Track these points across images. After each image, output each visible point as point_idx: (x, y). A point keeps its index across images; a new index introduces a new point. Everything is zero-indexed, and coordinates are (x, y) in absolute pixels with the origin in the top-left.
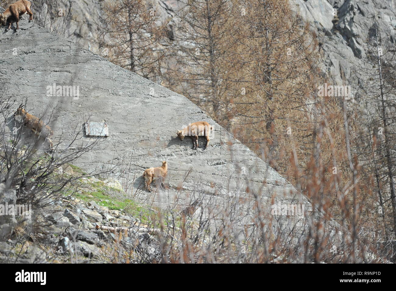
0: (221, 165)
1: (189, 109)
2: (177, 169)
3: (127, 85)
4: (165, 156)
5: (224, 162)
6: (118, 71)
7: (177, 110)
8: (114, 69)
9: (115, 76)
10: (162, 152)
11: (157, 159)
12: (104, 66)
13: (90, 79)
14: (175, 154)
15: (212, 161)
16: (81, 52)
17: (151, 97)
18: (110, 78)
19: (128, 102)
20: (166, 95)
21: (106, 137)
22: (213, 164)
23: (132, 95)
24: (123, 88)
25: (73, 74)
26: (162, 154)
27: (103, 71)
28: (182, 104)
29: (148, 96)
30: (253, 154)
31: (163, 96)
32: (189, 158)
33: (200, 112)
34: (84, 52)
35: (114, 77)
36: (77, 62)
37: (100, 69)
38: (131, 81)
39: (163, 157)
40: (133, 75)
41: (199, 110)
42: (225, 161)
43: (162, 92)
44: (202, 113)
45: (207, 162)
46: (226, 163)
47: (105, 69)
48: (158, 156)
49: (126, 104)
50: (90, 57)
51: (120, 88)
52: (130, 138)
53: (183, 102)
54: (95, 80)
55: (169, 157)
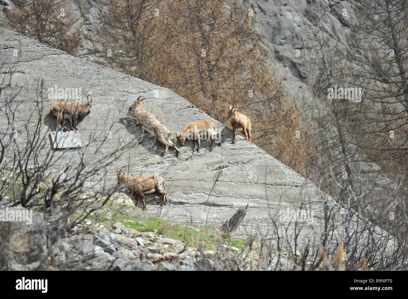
0: (225, 169)
1: (176, 104)
2: (171, 179)
3: (96, 81)
4: (155, 165)
5: (228, 165)
6: (83, 66)
7: (162, 107)
8: (78, 63)
9: (81, 72)
10: (151, 160)
11: (144, 169)
12: (65, 61)
13: (50, 78)
14: (167, 161)
15: (213, 164)
16: (34, 46)
17: (127, 93)
18: (73, 75)
19: (100, 102)
20: (146, 89)
21: (79, 148)
22: (215, 168)
23: (104, 94)
24: (92, 86)
25: (27, 75)
26: (151, 162)
27: (65, 67)
28: (167, 99)
29: (124, 93)
30: (261, 151)
31: (142, 91)
32: (185, 165)
33: (189, 107)
34: (38, 46)
35: (79, 74)
36: (30, 59)
37: (61, 65)
38: (101, 77)
39: (153, 166)
40: (102, 68)
41: (189, 104)
42: (230, 163)
43: (140, 86)
44: (193, 107)
45: (206, 166)
46: (230, 165)
47: (66, 64)
48: (147, 166)
49: (99, 105)
50: (46, 52)
51: (89, 86)
52: (108, 146)
53: (168, 97)
54: (56, 79)
55: (160, 166)
